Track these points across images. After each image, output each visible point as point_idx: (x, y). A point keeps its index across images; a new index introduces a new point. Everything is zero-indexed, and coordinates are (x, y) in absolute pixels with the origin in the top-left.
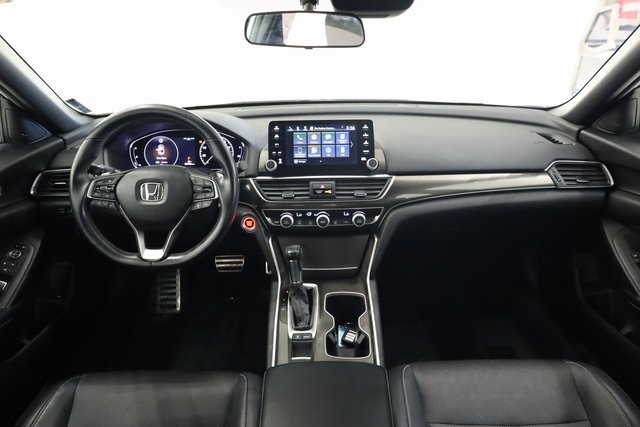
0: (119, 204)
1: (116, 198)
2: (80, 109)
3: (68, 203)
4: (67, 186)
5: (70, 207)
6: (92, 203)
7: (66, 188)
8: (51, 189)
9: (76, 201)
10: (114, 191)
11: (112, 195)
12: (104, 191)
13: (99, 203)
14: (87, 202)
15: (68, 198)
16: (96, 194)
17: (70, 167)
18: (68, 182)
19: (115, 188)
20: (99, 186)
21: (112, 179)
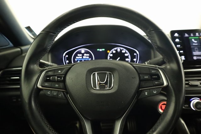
0: (67, 93)
1: (65, 87)
2: (33, 35)
3: (18, 93)
4: (19, 80)
5: (20, 96)
6: (41, 92)
7: (18, 82)
8: (8, 82)
9: (26, 90)
10: (64, 81)
11: (61, 85)
12: (54, 81)
13: (49, 93)
14: (36, 92)
15: (20, 89)
16: (46, 84)
17: (21, 67)
18: (20, 77)
19: (65, 78)
20: (49, 76)
21: (61, 69)
